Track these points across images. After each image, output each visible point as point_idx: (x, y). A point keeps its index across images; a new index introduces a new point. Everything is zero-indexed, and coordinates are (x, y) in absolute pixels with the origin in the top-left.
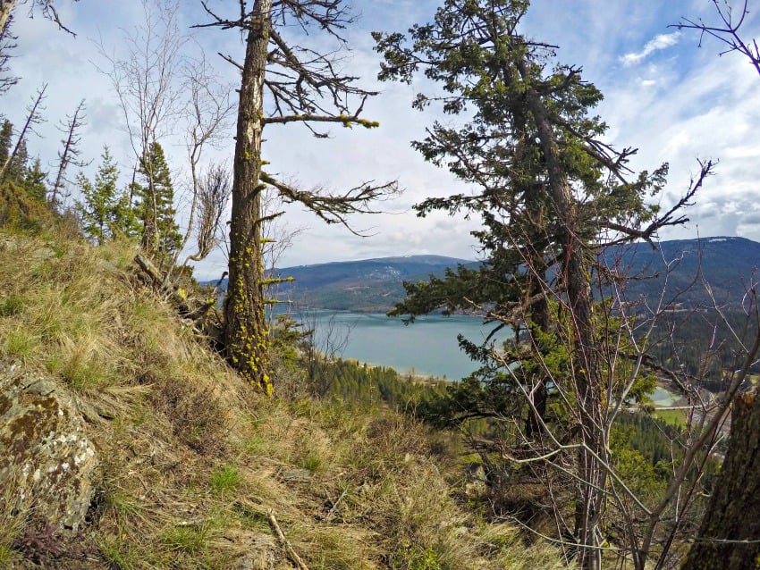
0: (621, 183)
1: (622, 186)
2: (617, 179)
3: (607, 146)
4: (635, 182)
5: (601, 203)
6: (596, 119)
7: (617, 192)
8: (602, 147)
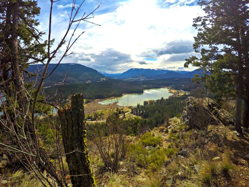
0: (38, 43)
1: (38, 44)
2: (37, 42)
3: (37, 30)
4: (43, 43)
5: (29, 49)
6: (37, 20)
7: (36, 46)
8: (35, 30)
